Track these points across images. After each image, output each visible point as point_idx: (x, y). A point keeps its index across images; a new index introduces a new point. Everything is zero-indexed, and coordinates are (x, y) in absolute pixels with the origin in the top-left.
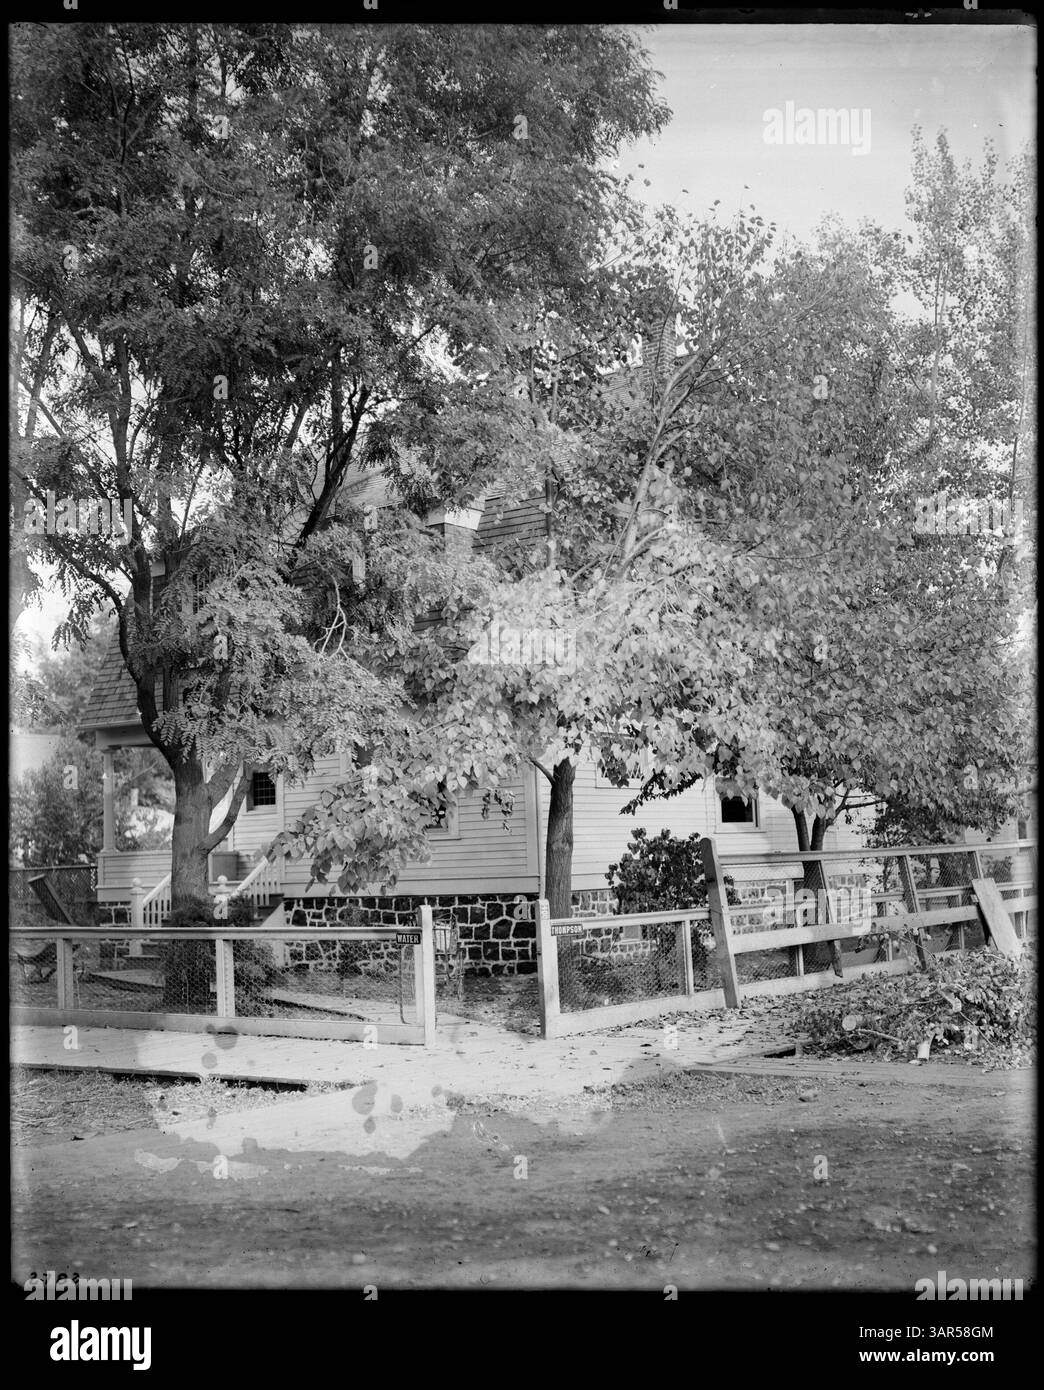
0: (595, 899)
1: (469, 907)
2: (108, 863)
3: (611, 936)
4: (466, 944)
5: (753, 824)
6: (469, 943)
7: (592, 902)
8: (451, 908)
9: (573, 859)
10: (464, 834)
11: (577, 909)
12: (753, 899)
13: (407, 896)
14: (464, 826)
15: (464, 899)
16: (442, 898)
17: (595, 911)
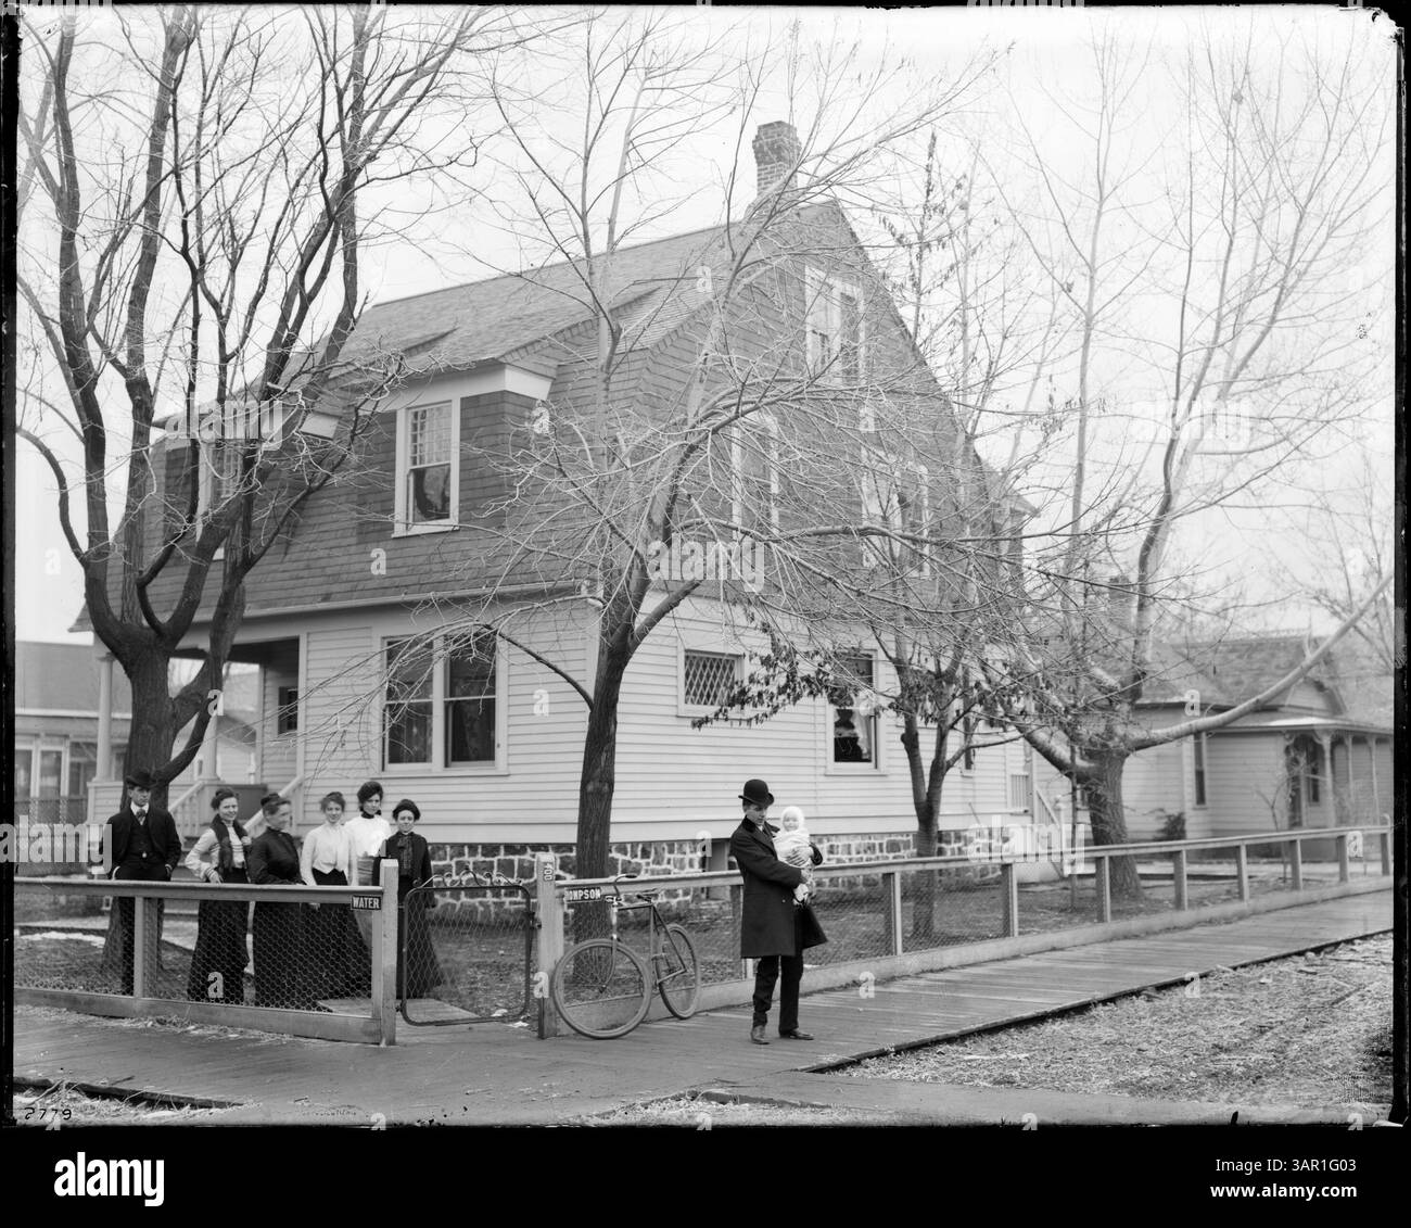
0: (671, 852)
1: (516, 858)
2: (101, 795)
3: (689, 898)
4: (511, 903)
5: (871, 765)
6: (515, 903)
7: (667, 855)
8: (495, 859)
9: (614, 804)
10: (513, 770)
11: (648, 864)
12: (869, 855)
13: (445, 844)
14: (513, 760)
15: (511, 848)
16: (484, 846)
17: (671, 867)
